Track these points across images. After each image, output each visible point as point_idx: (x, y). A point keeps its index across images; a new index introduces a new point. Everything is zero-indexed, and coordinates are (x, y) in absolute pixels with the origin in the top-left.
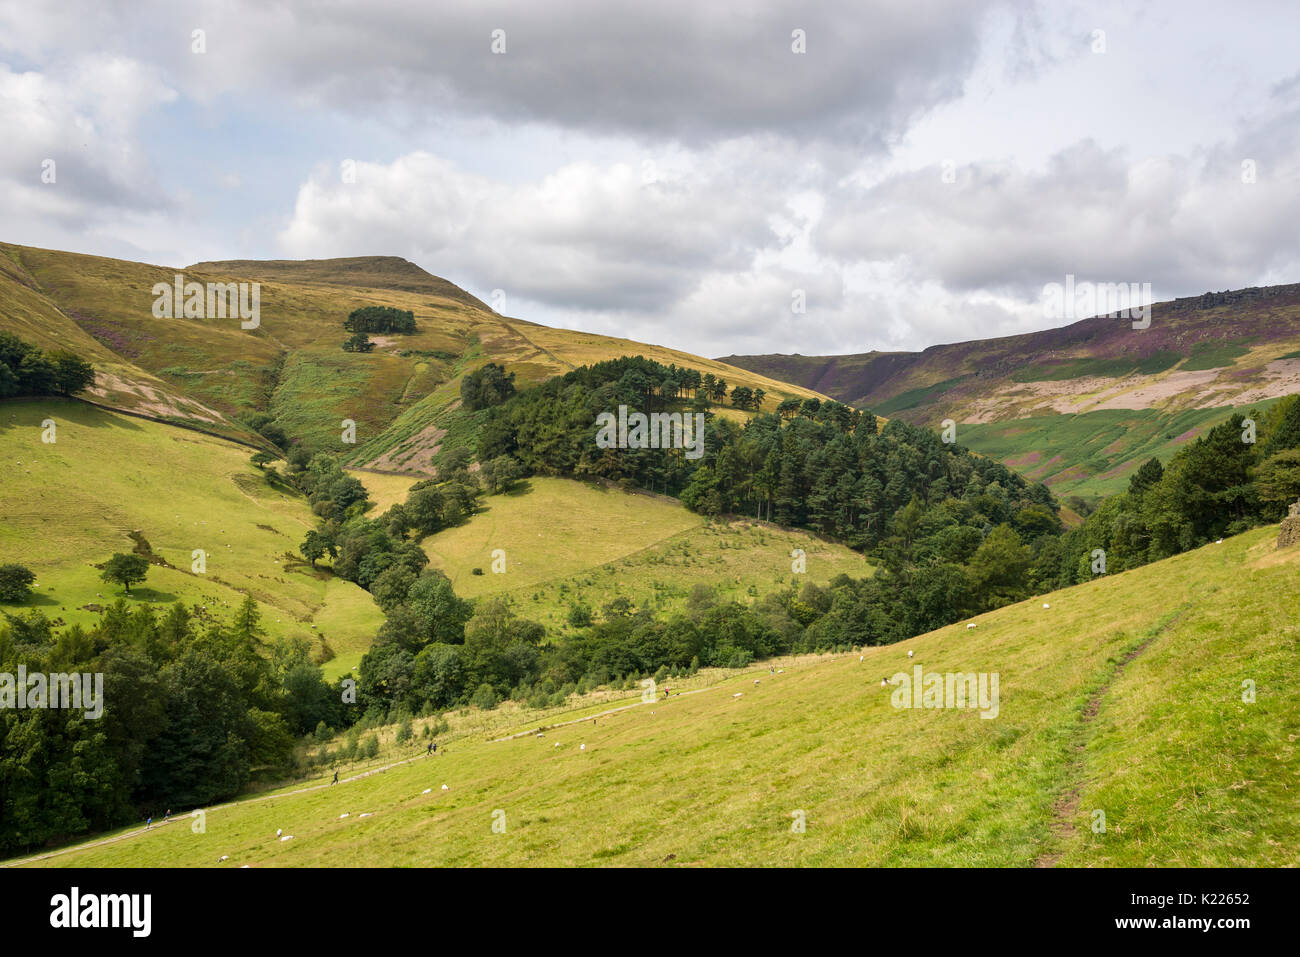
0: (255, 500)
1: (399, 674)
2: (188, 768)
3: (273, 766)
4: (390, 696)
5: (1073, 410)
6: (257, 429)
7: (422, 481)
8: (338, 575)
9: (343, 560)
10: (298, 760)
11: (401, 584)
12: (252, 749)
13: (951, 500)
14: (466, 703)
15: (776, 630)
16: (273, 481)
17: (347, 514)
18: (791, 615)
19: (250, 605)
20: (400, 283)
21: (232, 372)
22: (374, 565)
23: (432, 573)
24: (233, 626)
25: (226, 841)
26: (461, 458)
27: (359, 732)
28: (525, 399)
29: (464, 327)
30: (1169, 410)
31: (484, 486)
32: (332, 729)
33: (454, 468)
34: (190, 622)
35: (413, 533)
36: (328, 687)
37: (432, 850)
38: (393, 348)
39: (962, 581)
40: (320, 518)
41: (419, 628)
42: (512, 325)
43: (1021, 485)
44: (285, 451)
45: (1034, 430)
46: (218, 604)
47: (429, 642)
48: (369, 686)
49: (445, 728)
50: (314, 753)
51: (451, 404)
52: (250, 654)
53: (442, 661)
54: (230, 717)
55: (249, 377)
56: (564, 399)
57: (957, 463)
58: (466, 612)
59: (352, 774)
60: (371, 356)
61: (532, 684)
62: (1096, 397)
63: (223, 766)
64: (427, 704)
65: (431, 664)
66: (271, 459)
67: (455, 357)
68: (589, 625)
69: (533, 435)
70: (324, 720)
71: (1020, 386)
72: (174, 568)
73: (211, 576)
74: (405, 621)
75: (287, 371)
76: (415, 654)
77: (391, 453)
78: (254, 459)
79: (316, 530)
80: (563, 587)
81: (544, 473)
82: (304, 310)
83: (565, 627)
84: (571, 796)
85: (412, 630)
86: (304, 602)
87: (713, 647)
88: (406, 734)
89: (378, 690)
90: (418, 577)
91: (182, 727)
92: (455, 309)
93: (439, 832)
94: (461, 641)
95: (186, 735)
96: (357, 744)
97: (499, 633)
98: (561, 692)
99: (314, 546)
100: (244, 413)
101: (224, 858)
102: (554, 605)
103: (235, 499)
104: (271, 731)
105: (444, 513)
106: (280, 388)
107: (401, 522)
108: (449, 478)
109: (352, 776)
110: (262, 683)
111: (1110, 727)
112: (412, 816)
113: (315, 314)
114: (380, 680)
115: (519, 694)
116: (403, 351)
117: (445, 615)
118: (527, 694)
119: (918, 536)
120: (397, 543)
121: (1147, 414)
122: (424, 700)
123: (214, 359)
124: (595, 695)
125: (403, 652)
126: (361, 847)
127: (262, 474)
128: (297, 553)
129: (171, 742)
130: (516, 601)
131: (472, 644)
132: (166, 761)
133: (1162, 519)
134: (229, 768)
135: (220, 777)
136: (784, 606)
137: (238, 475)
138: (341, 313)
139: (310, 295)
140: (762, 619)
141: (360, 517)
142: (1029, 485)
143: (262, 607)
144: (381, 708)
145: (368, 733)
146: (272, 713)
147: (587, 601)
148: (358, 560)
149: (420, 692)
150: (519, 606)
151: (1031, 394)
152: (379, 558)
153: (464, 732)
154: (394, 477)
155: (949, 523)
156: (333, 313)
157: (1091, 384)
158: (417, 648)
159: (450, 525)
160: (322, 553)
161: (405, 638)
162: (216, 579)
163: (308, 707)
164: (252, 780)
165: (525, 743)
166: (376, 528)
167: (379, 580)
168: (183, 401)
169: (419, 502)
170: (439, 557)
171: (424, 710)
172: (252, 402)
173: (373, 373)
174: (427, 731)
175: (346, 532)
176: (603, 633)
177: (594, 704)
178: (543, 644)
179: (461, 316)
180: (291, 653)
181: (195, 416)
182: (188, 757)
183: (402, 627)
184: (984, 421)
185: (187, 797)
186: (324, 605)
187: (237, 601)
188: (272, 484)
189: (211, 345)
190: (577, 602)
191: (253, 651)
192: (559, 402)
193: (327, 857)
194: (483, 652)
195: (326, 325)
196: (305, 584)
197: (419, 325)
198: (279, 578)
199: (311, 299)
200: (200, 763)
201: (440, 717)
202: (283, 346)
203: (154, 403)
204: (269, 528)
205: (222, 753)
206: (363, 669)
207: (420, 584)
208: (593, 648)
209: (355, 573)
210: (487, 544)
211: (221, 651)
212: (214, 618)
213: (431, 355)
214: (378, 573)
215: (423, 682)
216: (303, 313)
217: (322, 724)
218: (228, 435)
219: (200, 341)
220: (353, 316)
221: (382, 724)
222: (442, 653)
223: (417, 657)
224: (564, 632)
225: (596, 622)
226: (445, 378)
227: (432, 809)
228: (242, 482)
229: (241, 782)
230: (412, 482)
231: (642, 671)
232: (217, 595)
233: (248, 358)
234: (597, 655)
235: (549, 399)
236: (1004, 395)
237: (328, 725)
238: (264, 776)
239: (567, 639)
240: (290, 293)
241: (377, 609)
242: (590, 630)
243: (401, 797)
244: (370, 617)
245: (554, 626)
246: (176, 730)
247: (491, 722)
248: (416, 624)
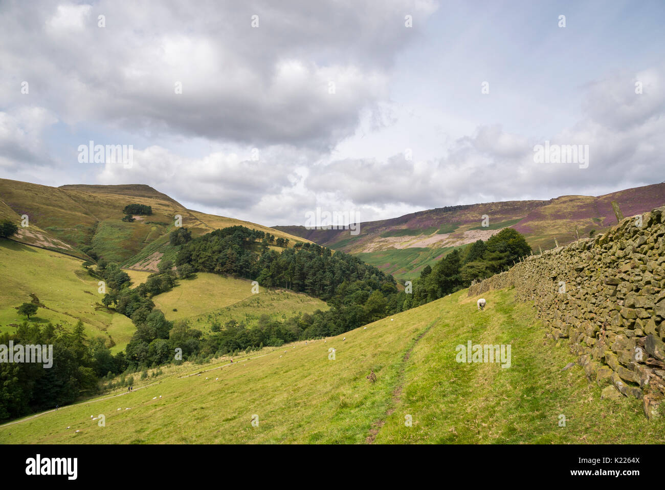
0: (84, 281)
1: (142, 351)
2: (53, 391)
3: (89, 390)
4: (138, 360)
5: (401, 247)
6: (85, 253)
7: (153, 274)
8: (117, 312)
9: (120, 305)
10: (100, 387)
11: (144, 315)
12: (80, 383)
13: (358, 281)
14: (169, 363)
15: (293, 332)
16: (91, 273)
17: (122, 287)
18: (299, 326)
19: (80, 324)
20: (146, 195)
21: (76, 229)
22: (133, 308)
23: (156, 311)
24: (73, 333)
25: (69, 421)
26: (169, 265)
27: (126, 375)
28: (196, 242)
29: (171, 213)
30: (433, 248)
31: (178, 276)
32: (114, 374)
33: (166, 269)
34: (55, 331)
35: (149, 294)
36: (113, 357)
37: (157, 421)
38: (143, 221)
39: (363, 312)
40: (110, 289)
41: (151, 333)
42: (190, 212)
43: (383, 275)
44: (97, 261)
45: (387, 255)
46: (67, 324)
47: (154, 339)
48: (130, 357)
49: (161, 373)
50: (106, 384)
51: (165, 243)
52: (80, 344)
53: (160, 346)
54: (71, 370)
55: (83, 231)
56: (211, 242)
57: (360, 267)
58: (170, 326)
59: (122, 392)
60: (134, 223)
61: (197, 355)
62: (409, 243)
63: (68, 390)
64: (154, 363)
65: (155, 347)
66: (91, 265)
67: (168, 224)
68: (220, 331)
69: (198, 256)
70: (111, 371)
71: (383, 239)
72: (48, 309)
73: (64, 312)
74: (145, 330)
75: (99, 229)
76: (149, 343)
77: (141, 262)
78: (84, 264)
79: (108, 293)
80: (210, 316)
81: (202, 271)
82: (107, 205)
83: (210, 332)
84: (213, 398)
85: (148, 334)
86: (102, 323)
87: (269, 338)
88: (145, 376)
89: (134, 358)
90: (151, 312)
92: (168, 206)
93: (158, 415)
94: (168, 338)
95: (53, 378)
96: (124, 380)
97: (183, 334)
98: (208, 357)
99: (108, 299)
100: (80, 246)
101: (68, 427)
102: (206, 323)
103: (75, 281)
104: (88, 376)
105: (162, 287)
106: (95, 236)
107: (144, 290)
108: (164, 272)
109: (122, 393)
110: (85, 357)
111: (412, 363)
112: (147, 409)
113: (111, 207)
114: (134, 354)
115: (191, 358)
116: (148, 222)
117: (161, 328)
118: (194, 359)
119: (346, 295)
120: (142, 299)
121: (426, 250)
122: (153, 362)
123: (68, 224)
124: (222, 358)
125: (144, 343)
126: (127, 422)
127: (87, 270)
128: (101, 303)
129: (46, 380)
130: (191, 322)
131: (173, 339)
132: (44, 388)
133: (431, 287)
134: (70, 391)
135: (66, 395)
136: (296, 322)
137: (76, 271)
138: (121, 207)
140: (287, 327)
141: (127, 288)
142: (386, 275)
143: (85, 325)
144: (135, 365)
145: (129, 376)
146: (89, 368)
147: (219, 321)
148: (126, 306)
149: (151, 359)
150: (191, 324)
151: (387, 242)
152: (135, 305)
153: (169, 374)
154: (142, 272)
155: (358, 290)
156: (118, 207)
157: (407, 238)
158: (150, 341)
159: (164, 291)
160: (111, 303)
161: (144, 337)
162: (66, 313)
163: (104, 365)
164: (80, 396)
165: (194, 378)
166: (134, 292)
167: (134, 314)
168: (55, 240)
169: (151, 282)
170: (159, 304)
171: (152, 366)
172: (83, 241)
173: (134, 230)
174: (154, 374)
175: (121, 294)
176: (225, 334)
177: (221, 362)
178: (201, 339)
179: (171, 209)
180: (97, 343)
181: (60, 247)
182: (54, 386)
183: (144, 332)
184: (370, 251)
185: (53, 403)
186: (111, 324)
187: (75, 323)
188: (91, 275)
189: (67, 218)
190: (215, 322)
191: (81, 343)
192: (209, 243)
193: (112, 426)
194: (177, 342)
195: (115, 211)
196: (103, 315)
197: (153, 212)
198: (93, 313)
199: (110, 200)
200: (58, 389)
201: (159, 369)
202: (97, 219)
203: (43, 241)
204: (89, 293)
205: (68, 385)
206: (127, 350)
207: (151, 315)
208: (221, 340)
209: (124, 311)
210: (179, 299)
211: (68, 343)
212: (65, 329)
213: (158, 223)
214: (134, 311)
215: (152, 355)
218: (73, 255)
219: (63, 216)
220: (127, 207)
221: (135, 372)
222: (160, 343)
223: (150, 345)
224: (210, 334)
225: (222, 329)
226: (163, 233)
227: (156, 405)
228: (78, 274)
229: (76, 396)
230: (149, 274)
231: (240, 349)
232: (67, 320)
233: (83, 223)
234: (223, 343)
235: (205, 242)
236: (377, 242)
237: (112, 373)
238: (85, 394)
239: (211, 336)
240: (101, 198)
241: (133, 325)
242: (220, 333)
243: (143, 401)
244: (131, 329)
245: (206, 331)
246: (48, 375)
247: (180, 370)
248: (149, 331)
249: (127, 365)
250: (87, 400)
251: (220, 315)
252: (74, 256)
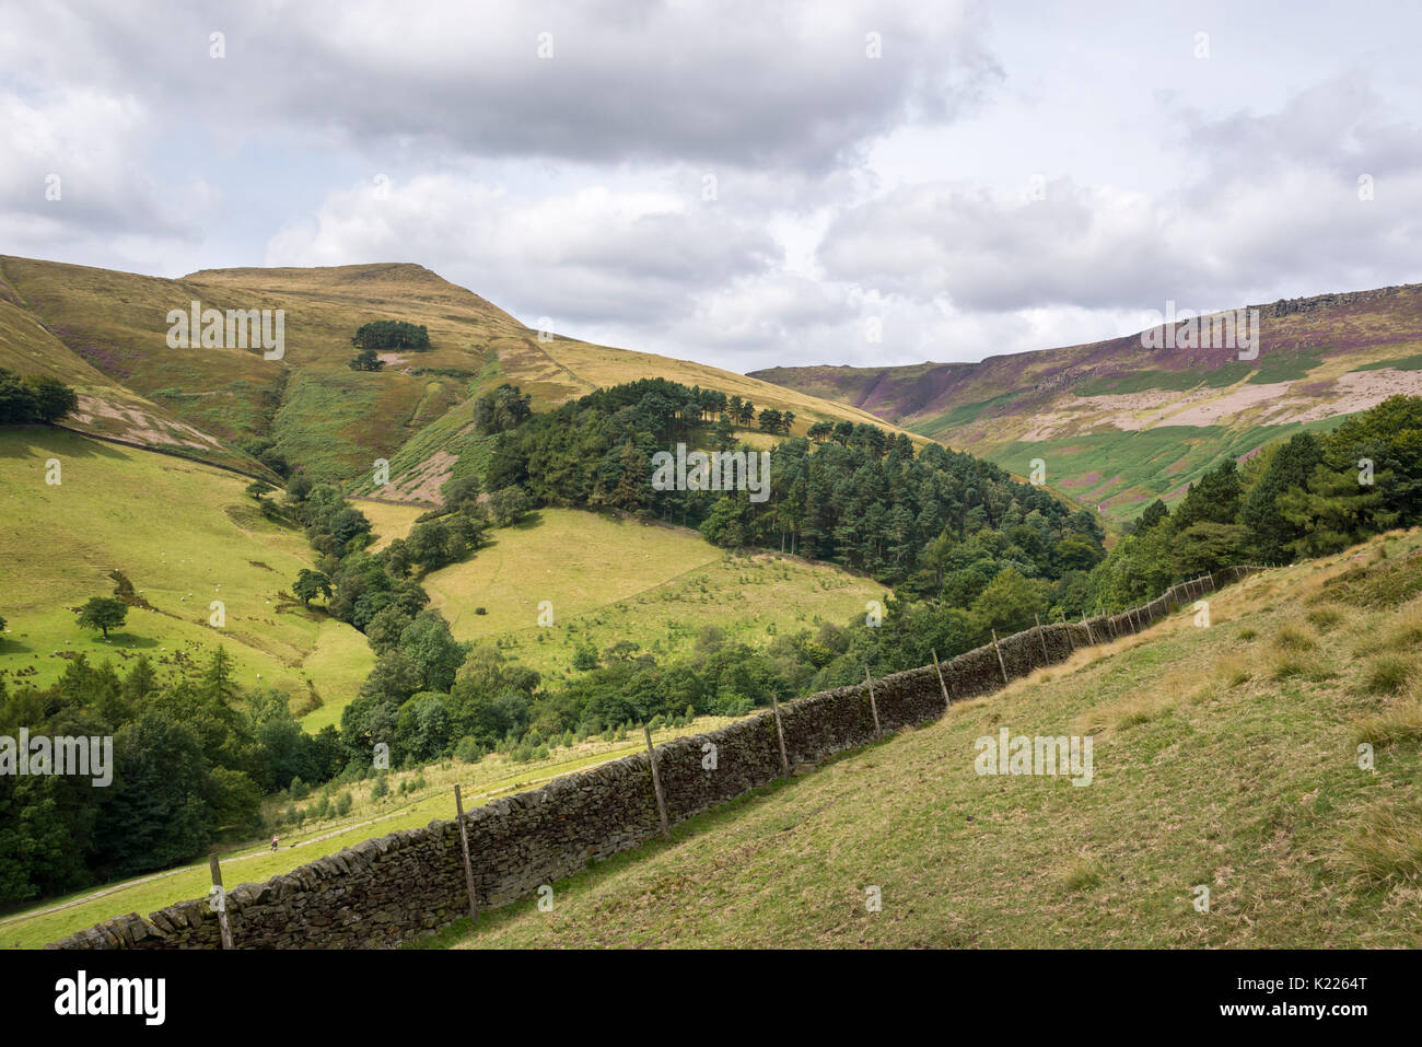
0: (249, 534)
1: (381, 726)
2: (145, 830)
3: (238, 826)
4: (372, 748)
5: (1136, 426)
6: (256, 456)
7: (429, 511)
8: (332, 616)
9: (337, 600)
10: (265, 818)
11: (395, 627)
12: (214, 809)
13: (986, 531)
14: (450, 756)
15: (784, 675)
16: (271, 513)
17: (347, 548)
18: (803, 658)
20: (417, 292)
21: (230, 394)
22: (370, 606)
23: (430, 614)
26: (470, 488)
27: (334, 789)
28: (537, 424)
29: (481, 342)
30: (1236, 427)
31: (492, 518)
32: (308, 785)
33: (463, 499)
35: (415, 569)
36: (308, 739)
38: (404, 366)
40: (318, 553)
41: (410, 674)
42: (533, 338)
43: (1065, 513)
44: (286, 478)
45: (1094, 448)
46: (201, 650)
48: (352, 739)
49: (423, 784)
50: (284, 811)
51: (464, 427)
52: (221, 709)
53: (427, 712)
54: (190, 778)
55: (248, 398)
56: (578, 425)
57: (996, 489)
58: (460, 656)
60: (380, 374)
61: (519, 736)
62: (1160, 412)
63: (182, 828)
64: (409, 757)
65: (415, 715)
66: (269, 489)
67: (471, 375)
68: (594, 668)
69: (544, 464)
70: (300, 776)
71: (1082, 401)
72: (157, 610)
73: (197, 619)
74: (396, 667)
75: (290, 391)
76: (402, 704)
77: (399, 480)
78: (250, 490)
79: (310, 567)
80: (572, 627)
81: (556, 504)
82: (310, 324)
83: (568, 670)
85: (401, 677)
86: (294, 646)
87: (714, 695)
88: (382, 791)
89: (361, 742)
90: (415, 618)
91: (138, 789)
92: (475, 321)
94: (450, 688)
96: (329, 802)
97: (491, 680)
98: (547, 743)
99: (308, 584)
100: (242, 438)
102: (559, 646)
103: (229, 534)
104: (235, 792)
105: (448, 548)
106: (281, 410)
107: (402, 558)
108: (457, 509)
109: (319, 836)
110: (229, 741)
113: (321, 329)
114: (362, 731)
115: (505, 745)
116: (415, 369)
117: (438, 660)
118: (512, 746)
119: (950, 569)
120: (399, 581)
122: (407, 752)
123: (211, 380)
124: (584, 746)
125: (389, 702)
127: (257, 505)
128: (290, 592)
129: (126, 804)
130: (520, 643)
132: (121, 824)
134: (188, 831)
135: (177, 840)
136: (797, 647)
137: (231, 507)
138: (349, 328)
139: (317, 308)
140: (771, 663)
141: (361, 552)
144: (363, 761)
145: (343, 790)
146: (238, 772)
147: (595, 642)
148: (354, 600)
149: (404, 744)
150: (522, 648)
151: (1092, 409)
152: (375, 598)
153: (440, 789)
154: (400, 507)
155: (982, 556)
156: (341, 328)
157: (1154, 397)
158: (405, 697)
159: (454, 561)
160: (315, 592)
161: (394, 687)
162: (201, 622)
163: (283, 762)
164: (213, 841)
166: (375, 564)
167: (375, 621)
168: (176, 426)
169: (421, 536)
170: (440, 595)
171: (405, 764)
172: (251, 426)
173: (382, 393)
174: (404, 787)
175: (343, 570)
176: (604, 678)
177: (578, 758)
178: (537, 691)
179: (480, 330)
180: (270, 703)
181: (189, 443)
182: (145, 820)
183: (391, 674)
186: (315, 648)
188: (269, 517)
189: (208, 364)
190: (584, 643)
191: (224, 704)
192: (573, 428)
194: (470, 702)
195: (333, 340)
196: (297, 626)
197: (432, 341)
198: (269, 620)
199: (318, 312)
200: (157, 826)
201: (419, 772)
202: (288, 364)
203: (144, 429)
204: (262, 565)
205: (182, 815)
206: (345, 721)
207: (415, 626)
208: (589, 695)
209: (350, 613)
210: (493, 581)
211: (190, 706)
212: (194, 664)
213: (442, 373)
214: (373, 613)
215: (406, 735)
216: (308, 328)
217: (297, 780)
218: (224, 463)
219: (195, 359)
220: (361, 331)
221: (359, 780)
222: (427, 703)
223: (402, 708)
224: (568, 677)
225: (601, 665)
226: (458, 399)
228: (236, 515)
229: (201, 844)
230: (419, 512)
231: (635, 721)
232: (201, 640)
233: (247, 377)
234: (592, 702)
235: (563, 425)
236: (1065, 410)
237: (304, 780)
238: (227, 837)
239: (568, 684)
240: (295, 306)
241: (370, 653)
242: (594, 673)
244: (362, 661)
245: (556, 670)
248: (408, 670)
249: (345, 760)
251: (599, 623)
252: (224, 467)
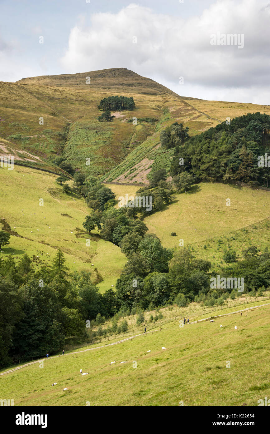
0: (59, 201)
1: (136, 288)
2: (35, 337)
3: (76, 337)
4: (132, 300)
6: (58, 165)
7: (142, 188)
8: (102, 238)
9: (104, 230)
10: (88, 333)
11: (134, 242)
12: (65, 328)
14: (171, 303)
16: (67, 191)
17: (105, 207)
19: (60, 255)
20: (125, 82)
21: (44, 136)
22: (120, 233)
23: (150, 236)
24: (52, 266)
25: (55, 375)
26: (162, 175)
27: (117, 319)
28: (195, 141)
29: (160, 104)
31: (175, 189)
32: (104, 318)
33: (159, 180)
34: (31, 264)
35: (139, 215)
36: (101, 296)
37: (160, 382)
38: (124, 118)
40: (92, 209)
41: (145, 264)
42: (186, 101)
44: (73, 175)
46: (44, 255)
47: (150, 272)
48: (121, 295)
49: (161, 317)
50: (96, 330)
51: (156, 146)
52: (62, 280)
53: (158, 281)
54: (53, 312)
55: (52, 138)
56: (216, 140)
58: (169, 256)
59: (114, 341)
60: (113, 123)
61: (206, 293)
63: (52, 337)
64: (151, 304)
65: (152, 283)
66: (66, 180)
67: (156, 120)
68: (235, 261)
69: (200, 160)
70: (100, 312)
72: (22, 237)
73: (40, 240)
74: (138, 261)
75: (71, 133)
76: (144, 278)
77: (126, 174)
78: (57, 180)
79: (90, 215)
80: (220, 241)
81: (206, 180)
82: (77, 100)
83: (222, 263)
84: (232, 355)
85: (141, 266)
86: (86, 253)
88: (141, 320)
89: (126, 297)
90: (143, 238)
91: (31, 317)
92: (155, 94)
93: (162, 372)
94: (167, 271)
95: (33, 321)
96: (117, 325)
97: (186, 266)
98: (222, 297)
99: (90, 223)
100: (51, 157)
101: (55, 384)
102: (215, 251)
104: (74, 319)
106: (68, 143)
107: (132, 209)
108: (157, 185)
109: (115, 341)
110: (68, 295)
112: (147, 364)
113: (83, 103)
114: (126, 292)
115: (199, 298)
116: (130, 119)
117: (158, 258)
118: (203, 299)
120: (131, 221)
122: (149, 302)
123: (34, 129)
124: (241, 299)
125: (138, 277)
126: (122, 379)
127: (61, 188)
128: (81, 227)
129: (26, 324)
130: (195, 249)
131: (173, 272)
132: (24, 334)
134: (54, 338)
135: (50, 342)
137: (50, 189)
138: (96, 101)
139: (80, 92)
141: (112, 208)
143: (66, 256)
144: (128, 307)
145: (122, 320)
146: (74, 310)
147: (233, 248)
148: (112, 230)
149: (147, 298)
150: (196, 252)
152: (123, 229)
153: (171, 319)
154: (128, 186)
156: (92, 102)
158: (144, 275)
159: (158, 210)
160: (94, 227)
161: (138, 270)
162: (42, 242)
163: (91, 306)
164: (66, 343)
165: (204, 325)
166: (120, 213)
167: (123, 240)
168: (21, 152)
170: (153, 227)
171: (150, 308)
172: (54, 151)
173: (114, 132)
174: (152, 318)
175: (105, 216)
176: (243, 266)
177: (241, 305)
178: (210, 272)
179: (159, 98)
180: (81, 279)
181: (27, 160)
182: (35, 332)
183: (136, 264)
186: (96, 254)
187: (54, 254)
188: (67, 193)
189: (32, 122)
190: (228, 249)
191: (62, 278)
192: (213, 142)
193: (105, 384)
194: (179, 276)
195: (89, 108)
197: (136, 105)
198: (73, 241)
199: (80, 94)
200: (40, 335)
201: (158, 311)
202: (68, 120)
203: (7, 154)
204: (67, 215)
205: (51, 330)
206: (118, 287)
207: (144, 241)
209: (110, 237)
210: (178, 219)
211: (48, 278)
212: (43, 262)
213: (144, 120)
214: (122, 236)
215: (148, 293)
216: (77, 102)
217: (99, 315)
218: (44, 169)
219: (26, 120)
220: (102, 102)
221: (129, 315)
222: (157, 277)
223: (144, 280)
224: (222, 266)
225: (239, 260)
226: (151, 132)
227: (157, 360)
229: (61, 345)
230: (137, 188)
231: (266, 287)
232: (44, 250)
233: (51, 128)
235: (208, 140)
237: (102, 315)
238: (71, 341)
239: (223, 269)
240: (69, 92)
241: (123, 255)
242: (236, 264)
243: (141, 353)
244: (120, 259)
245: (216, 262)
246: (28, 318)
247: (185, 314)
248: (143, 262)
249: (119, 306)
250: (74, 349)
251: (234, 239)
252: (45, 171)
